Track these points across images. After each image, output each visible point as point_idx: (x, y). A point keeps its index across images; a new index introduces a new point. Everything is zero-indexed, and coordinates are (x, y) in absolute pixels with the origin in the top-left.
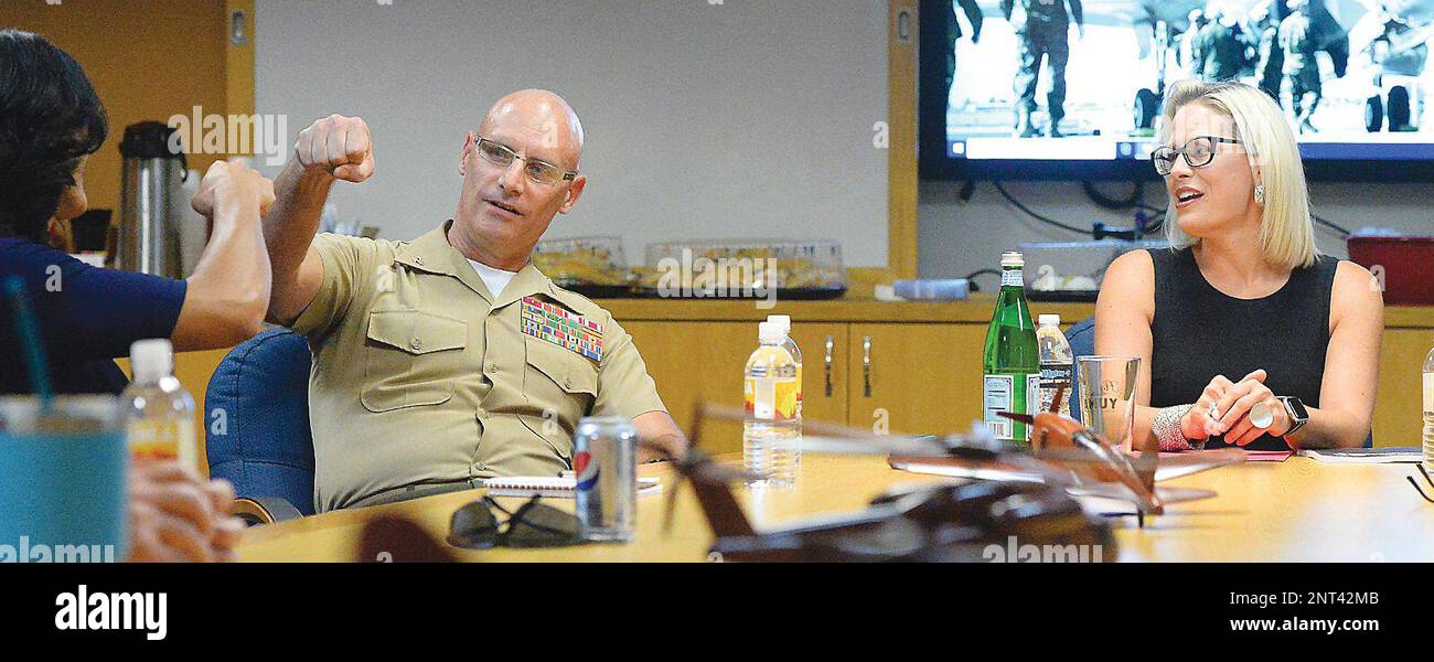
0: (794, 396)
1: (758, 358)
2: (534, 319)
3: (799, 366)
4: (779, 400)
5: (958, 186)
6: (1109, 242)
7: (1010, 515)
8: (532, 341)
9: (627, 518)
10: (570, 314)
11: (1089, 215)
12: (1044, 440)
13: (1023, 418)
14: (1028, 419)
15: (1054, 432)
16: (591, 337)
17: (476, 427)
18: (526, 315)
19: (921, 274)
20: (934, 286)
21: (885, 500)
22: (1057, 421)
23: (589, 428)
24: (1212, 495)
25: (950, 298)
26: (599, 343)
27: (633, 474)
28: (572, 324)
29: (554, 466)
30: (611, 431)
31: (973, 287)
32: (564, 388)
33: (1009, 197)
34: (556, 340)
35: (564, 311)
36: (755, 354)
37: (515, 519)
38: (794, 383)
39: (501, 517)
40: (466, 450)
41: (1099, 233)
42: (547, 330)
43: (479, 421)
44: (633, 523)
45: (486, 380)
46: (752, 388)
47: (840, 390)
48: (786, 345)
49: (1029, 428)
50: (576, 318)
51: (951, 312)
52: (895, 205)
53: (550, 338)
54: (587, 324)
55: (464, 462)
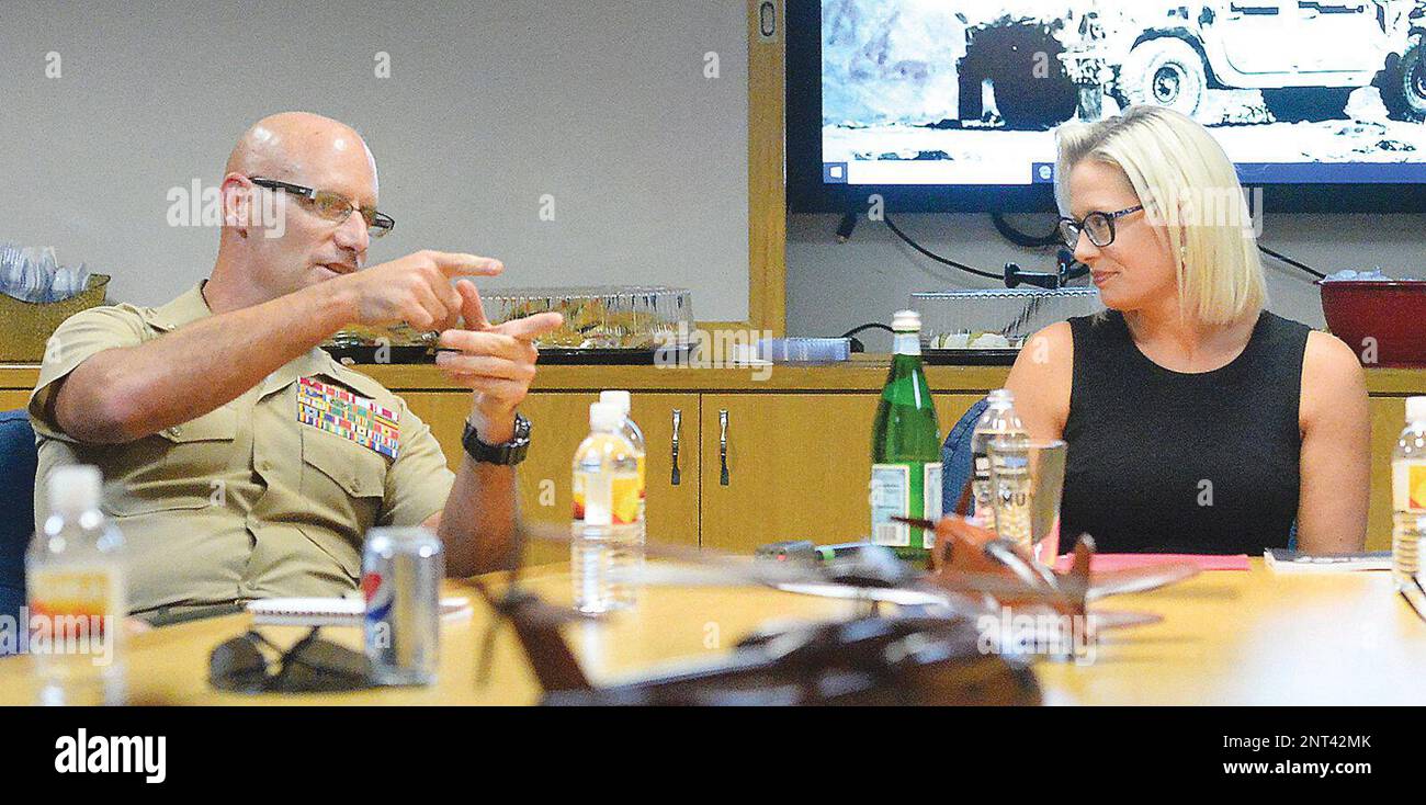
0: (635, 493)
1: (590, 449)
2: (314, 404)
3: (641, 455)
4: (617, 500)
5: (834, 220)
6: (1024, 290)
7: (910, 661)
8: (311, 433)
9: (428, 655)
10: (357, 398)
11: (1000, 255)
12: (949, 553)
13: (919, 524)
14: (929, 525)
15: (960, 541)
16: (383, 428)
17: (246, 538)
18: (303, 400)
19: (790, 331)
20: (808, 346)
21: (753, 642)
22: (965, 528)
23: (380, 543)
24: (1159, 619)
25: (827, 362)
26: (395, 436)
27: (435, 600)
28: (361, 411)
29: (340, 587)
30: (409, 546)
31: (856, 347)
32: (350, 491)
33: (901, 235)
34: (341, 431)
35: (351, 395)
36: (588, 442)
37: (288, 658)
38: (635, 480)
39: (271, 656)
40: (232, 566)
41: (1012, 278)
42: (330, 418)
43: (249, 532)
44: (436, 661)
45: (257, 478)
46: (584, 487)
47: (689, 477)
48: (627, 431)
49: (927, 535)
50: (365, 403)
51: (828, 379)
52: (757, 244)
53: (333, 428)
54: (380, 411)
55: (227, 579)
